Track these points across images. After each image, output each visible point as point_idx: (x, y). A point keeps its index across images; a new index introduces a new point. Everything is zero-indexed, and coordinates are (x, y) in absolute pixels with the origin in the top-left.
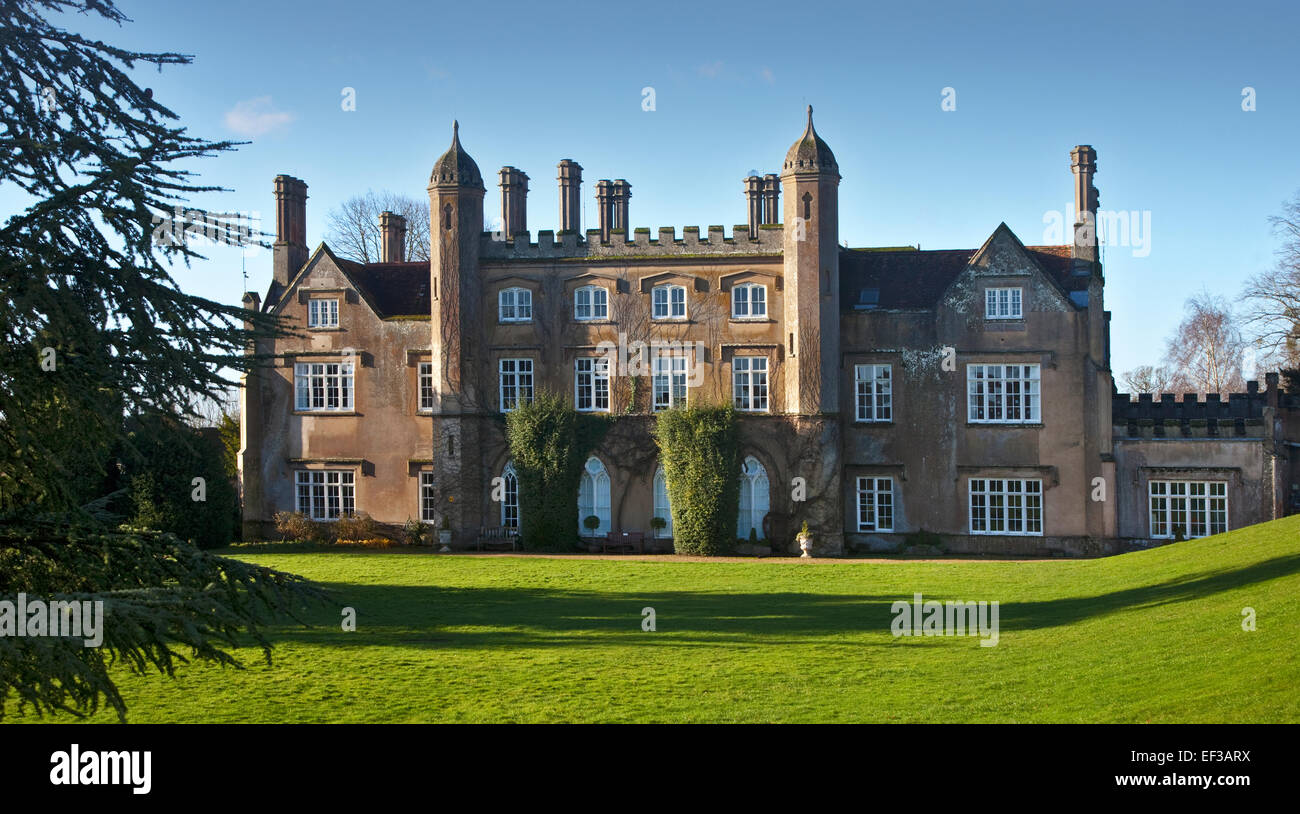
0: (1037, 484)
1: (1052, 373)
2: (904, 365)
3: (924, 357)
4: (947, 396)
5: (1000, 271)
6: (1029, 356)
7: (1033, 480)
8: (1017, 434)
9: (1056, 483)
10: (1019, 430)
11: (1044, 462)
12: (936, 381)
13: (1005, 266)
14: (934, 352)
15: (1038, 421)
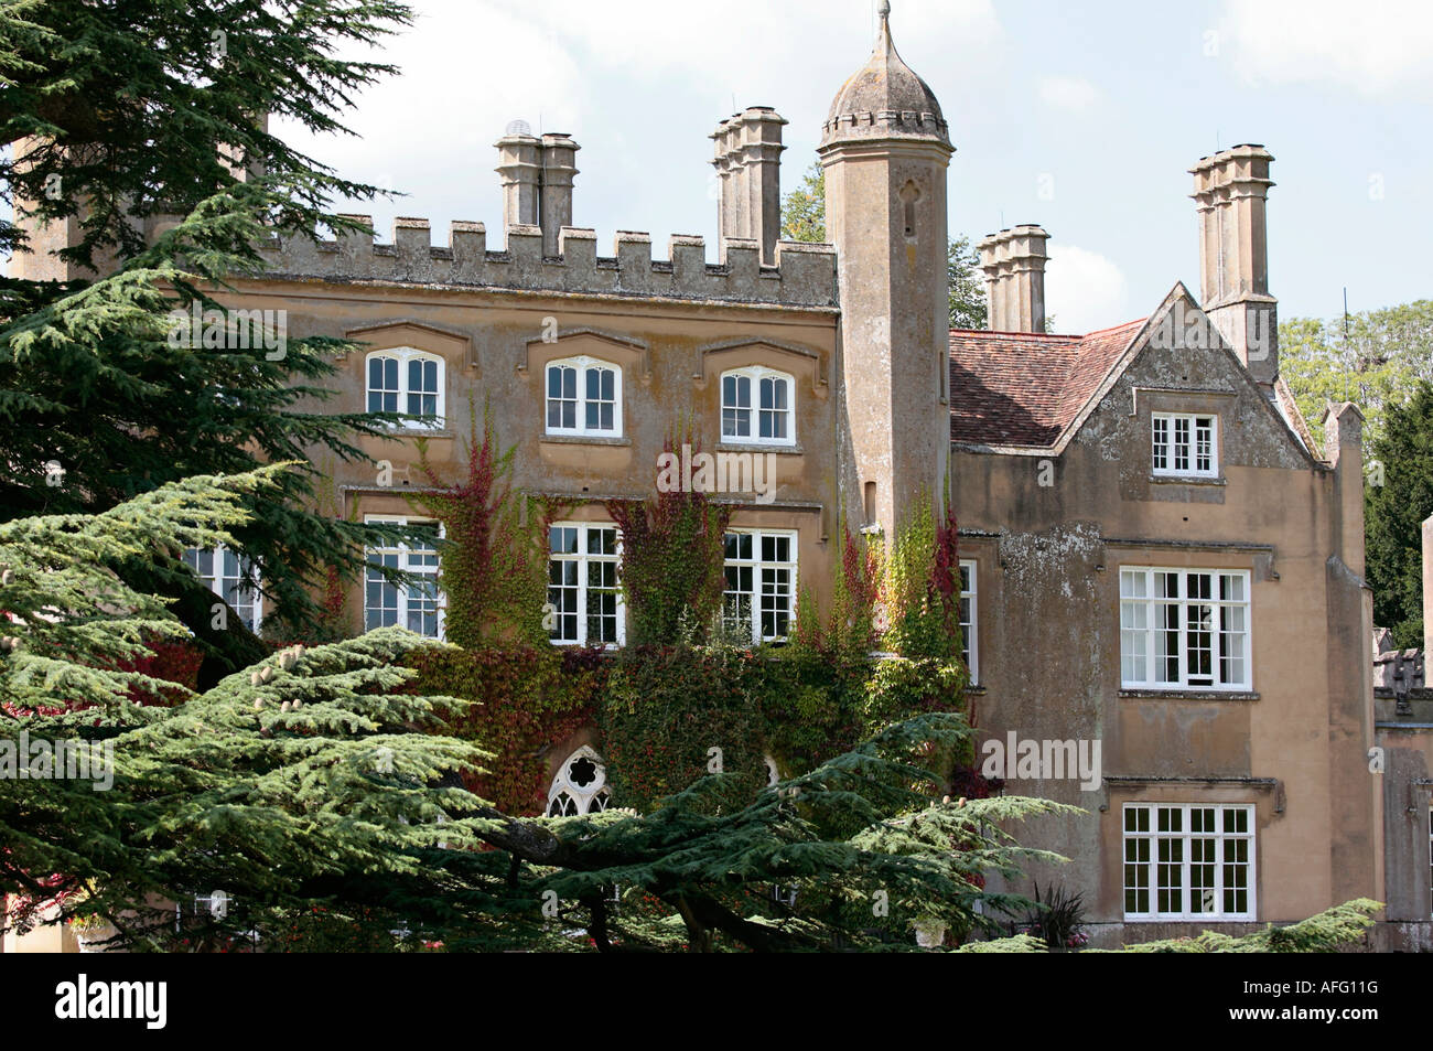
0: (1242, 815)
1: (1272, 592)
2: (1004, 564)
3: (1041, 548)
4: (1085, 630)
5: (1178, 378)
6: (1231, 556)
7: (1235, 808)
8: (1211, 712)
9: (1280, 813)
10: (1216, 706)
11: (1260, 770)
12: (1065, 598)
13: (1187, 369)
14: (1060, 538)
15: (1246, 686)
